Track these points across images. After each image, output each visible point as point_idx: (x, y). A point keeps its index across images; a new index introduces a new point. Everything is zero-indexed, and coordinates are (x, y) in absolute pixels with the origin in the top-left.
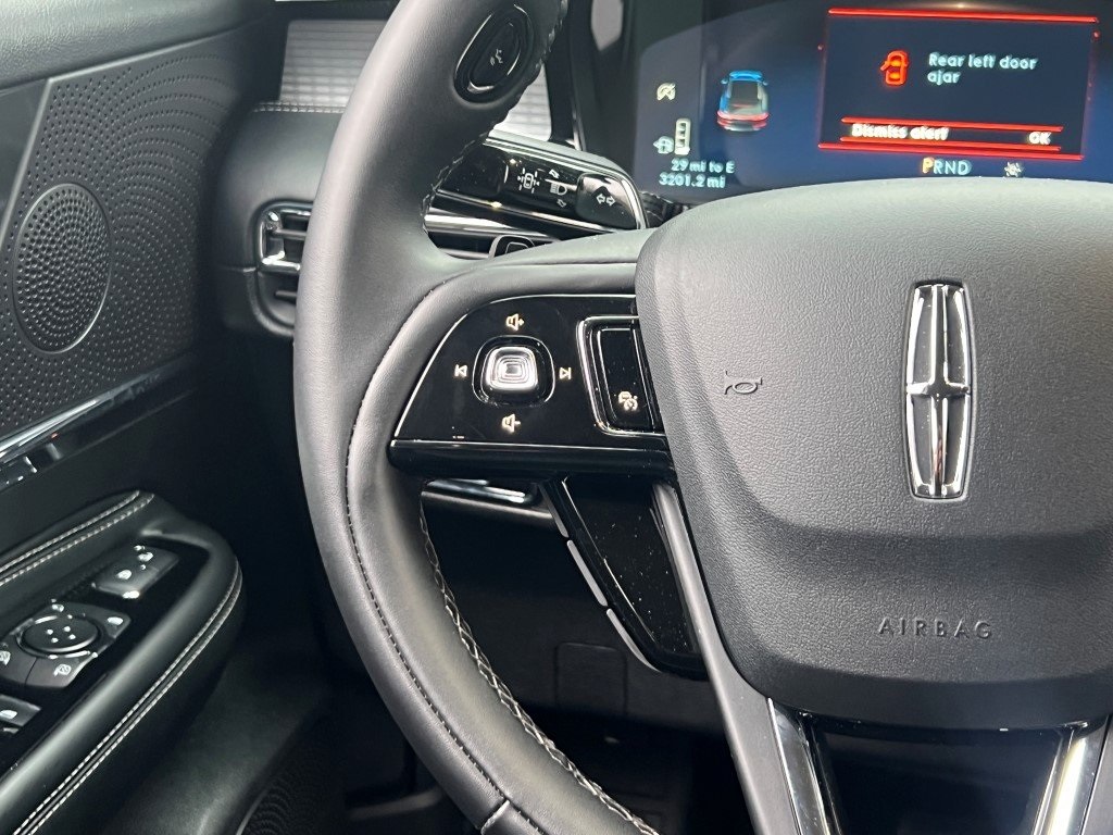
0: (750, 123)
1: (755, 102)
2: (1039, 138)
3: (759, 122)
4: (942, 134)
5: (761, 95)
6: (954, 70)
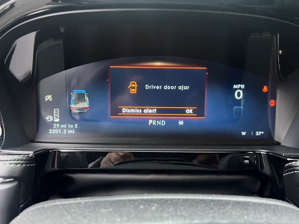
0: (83, 109)
1: (85, 101)
2: (189, 111)
3: (86, 108)
4: (155, 111)
5: (87, 98)
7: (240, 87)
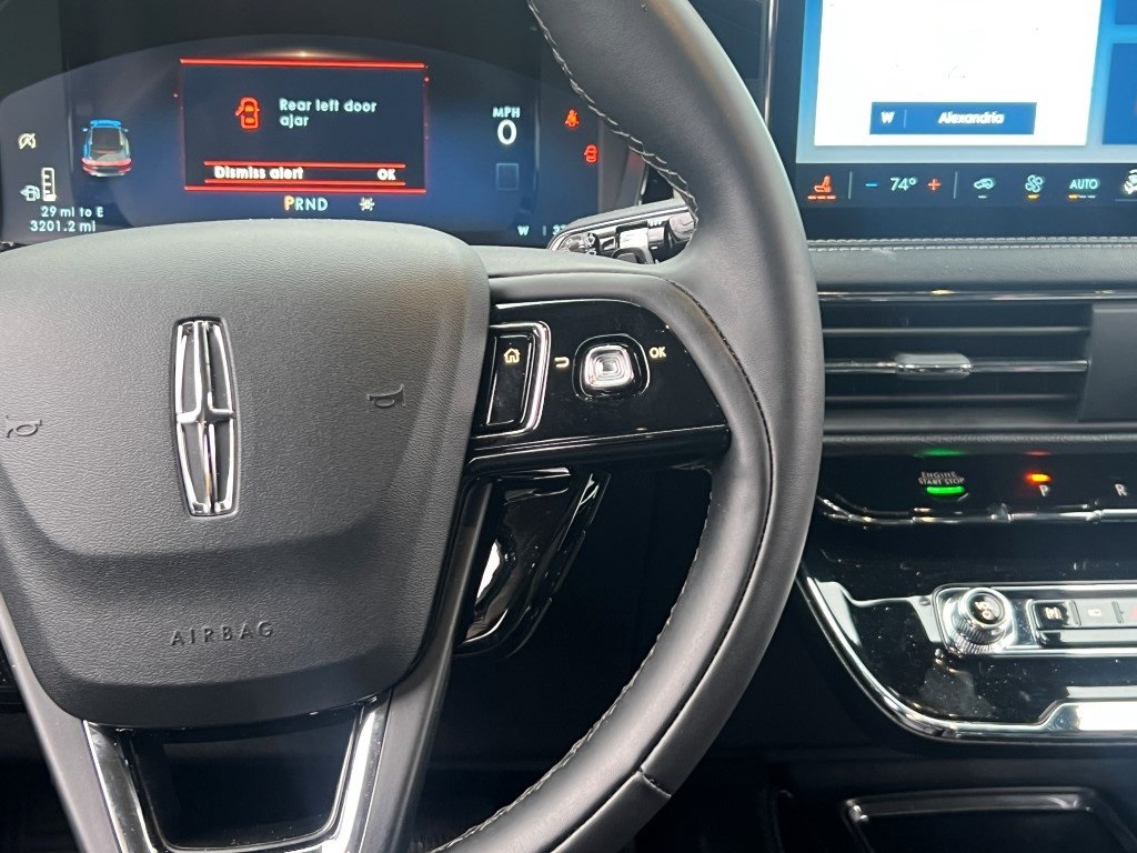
0: (115, 168)
1: (119, 148)
2: (386, 174)
3: (123, 167)
4: (299, 173)
5: (123, 142)
6: (302, 114)
7: (510, 115)
